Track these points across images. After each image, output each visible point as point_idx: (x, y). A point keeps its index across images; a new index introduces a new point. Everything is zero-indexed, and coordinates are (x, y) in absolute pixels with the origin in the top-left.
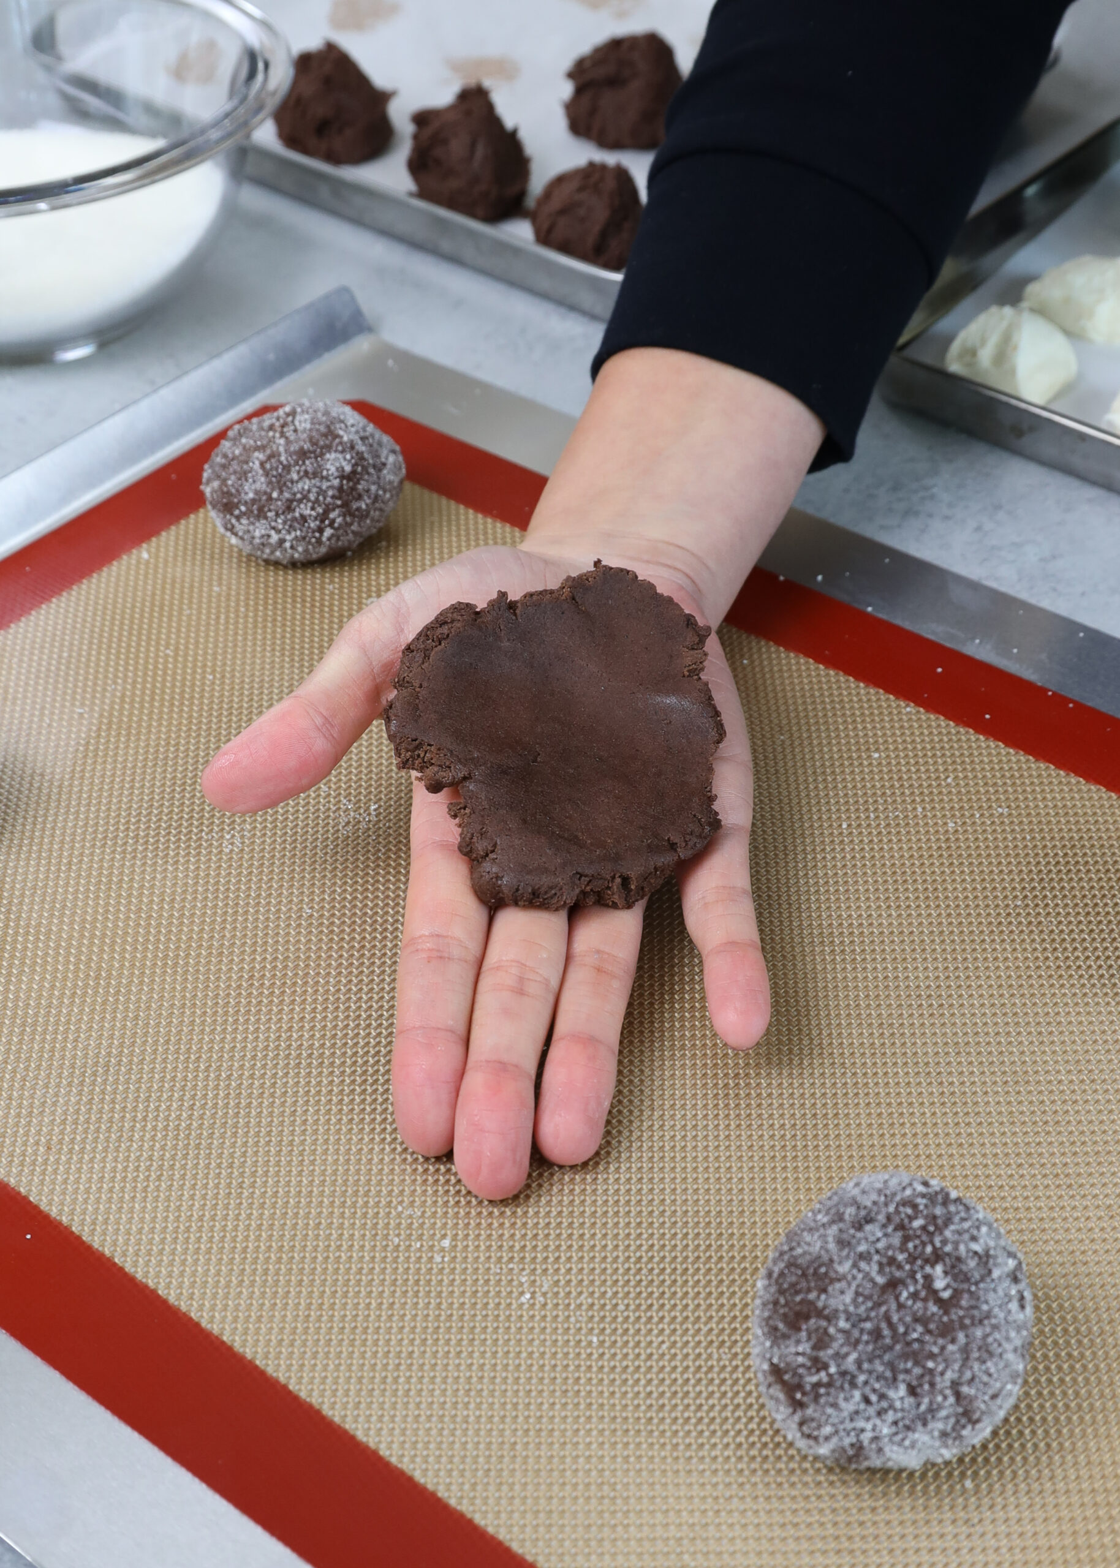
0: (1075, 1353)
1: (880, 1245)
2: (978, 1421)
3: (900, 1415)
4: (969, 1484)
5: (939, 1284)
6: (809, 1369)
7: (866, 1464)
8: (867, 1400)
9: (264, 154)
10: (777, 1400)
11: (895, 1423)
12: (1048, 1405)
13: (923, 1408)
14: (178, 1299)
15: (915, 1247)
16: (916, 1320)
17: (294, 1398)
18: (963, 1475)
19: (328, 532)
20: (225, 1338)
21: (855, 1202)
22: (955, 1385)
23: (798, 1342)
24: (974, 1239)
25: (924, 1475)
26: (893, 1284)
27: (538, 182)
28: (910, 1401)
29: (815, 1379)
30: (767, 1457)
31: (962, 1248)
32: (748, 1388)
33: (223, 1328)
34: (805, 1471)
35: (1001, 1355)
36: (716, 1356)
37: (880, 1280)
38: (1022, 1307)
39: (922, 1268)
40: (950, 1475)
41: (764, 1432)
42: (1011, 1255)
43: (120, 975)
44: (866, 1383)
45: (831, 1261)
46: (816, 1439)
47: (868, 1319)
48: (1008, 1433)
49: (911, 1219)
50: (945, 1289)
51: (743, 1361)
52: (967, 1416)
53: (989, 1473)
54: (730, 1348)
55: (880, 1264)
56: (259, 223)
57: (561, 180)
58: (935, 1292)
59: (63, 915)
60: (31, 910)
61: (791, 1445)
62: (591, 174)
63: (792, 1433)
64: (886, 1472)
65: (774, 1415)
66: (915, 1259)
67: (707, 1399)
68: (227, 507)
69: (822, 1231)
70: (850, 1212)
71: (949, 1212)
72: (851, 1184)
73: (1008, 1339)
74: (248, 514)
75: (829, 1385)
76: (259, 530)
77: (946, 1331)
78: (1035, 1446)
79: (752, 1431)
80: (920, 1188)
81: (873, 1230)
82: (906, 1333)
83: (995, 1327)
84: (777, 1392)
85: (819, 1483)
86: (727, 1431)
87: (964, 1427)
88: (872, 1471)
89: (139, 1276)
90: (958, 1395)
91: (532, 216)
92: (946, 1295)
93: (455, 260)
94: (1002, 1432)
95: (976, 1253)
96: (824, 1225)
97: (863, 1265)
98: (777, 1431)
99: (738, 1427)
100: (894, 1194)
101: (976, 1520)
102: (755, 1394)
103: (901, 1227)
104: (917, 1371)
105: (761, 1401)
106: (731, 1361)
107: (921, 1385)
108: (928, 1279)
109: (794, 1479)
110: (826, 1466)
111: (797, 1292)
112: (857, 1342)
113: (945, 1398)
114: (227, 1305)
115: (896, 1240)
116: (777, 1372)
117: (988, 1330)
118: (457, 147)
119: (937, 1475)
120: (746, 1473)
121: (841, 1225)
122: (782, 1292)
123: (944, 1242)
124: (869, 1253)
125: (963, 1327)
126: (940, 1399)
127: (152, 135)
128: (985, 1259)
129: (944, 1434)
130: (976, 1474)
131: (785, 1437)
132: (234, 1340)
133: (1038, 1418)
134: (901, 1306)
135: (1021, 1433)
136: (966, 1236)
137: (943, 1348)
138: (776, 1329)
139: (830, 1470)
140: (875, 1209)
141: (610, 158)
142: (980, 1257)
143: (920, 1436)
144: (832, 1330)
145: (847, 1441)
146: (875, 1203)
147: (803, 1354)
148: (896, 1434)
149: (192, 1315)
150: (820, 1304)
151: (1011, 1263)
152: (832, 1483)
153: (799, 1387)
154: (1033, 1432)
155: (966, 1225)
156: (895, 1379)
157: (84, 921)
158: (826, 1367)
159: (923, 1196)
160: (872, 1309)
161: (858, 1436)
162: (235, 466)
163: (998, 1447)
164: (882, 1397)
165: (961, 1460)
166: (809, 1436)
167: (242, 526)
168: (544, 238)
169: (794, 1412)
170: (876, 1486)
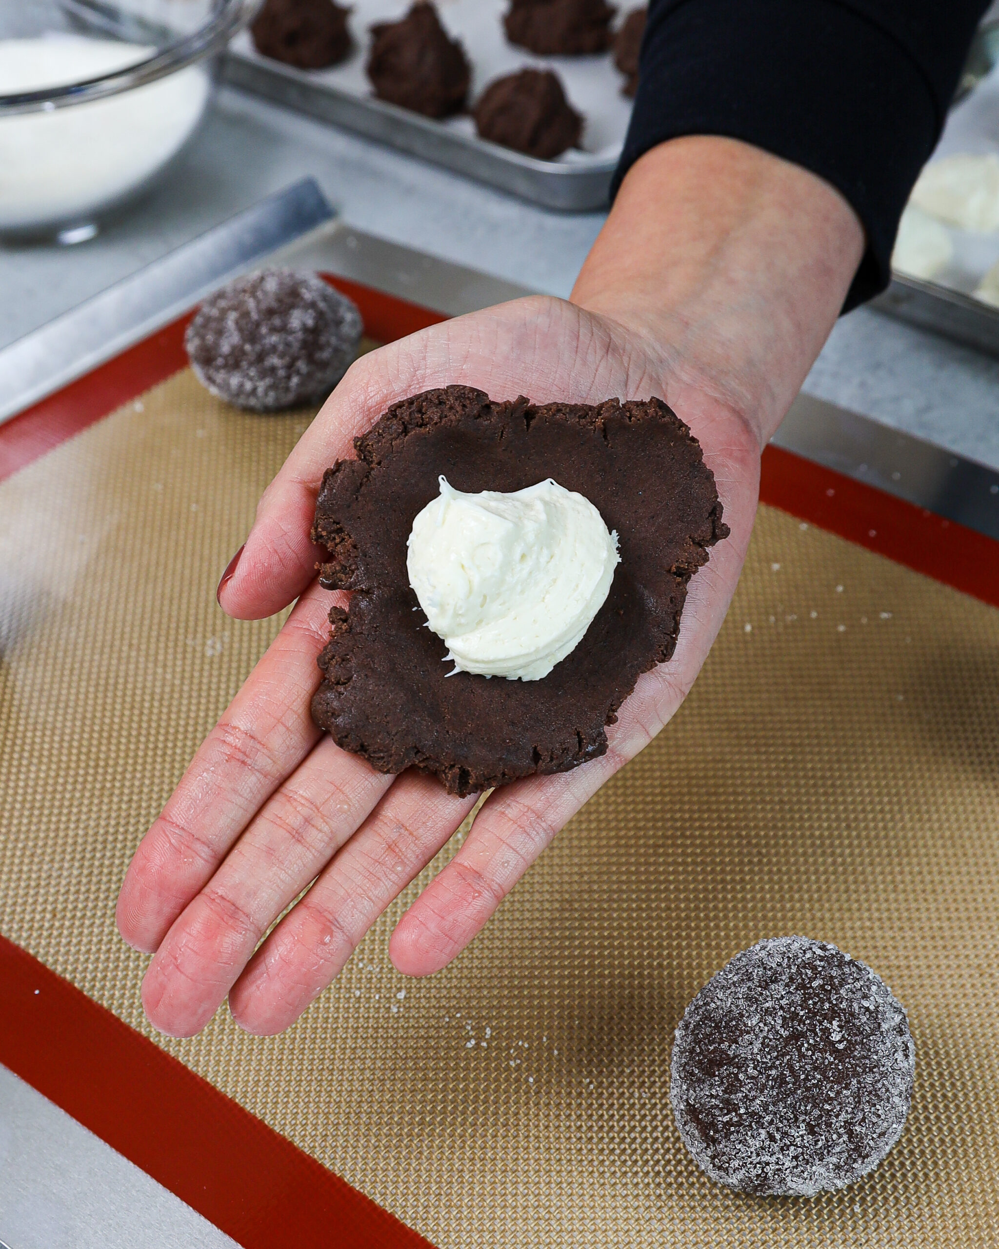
0: (950, 1095)
1: (784, 1002)
2: (867, 1156)
3: (800, 1150)
4: (857, 1209)
5: (836, 1037)
6: (721, 1109)
7: (770, 1192)
8: (772, 1138)
9: (240, 62)
10: (693, 1136)
11: (796, 1158)
12: (926, 1139)
13: (820, 1144)
14: (168, 1045)
15: (815, 1004)
16: (815, 1069)
17: (269, 1132)
18: (852, 1201)
19: (295, 380)
20: (208, 1080)
21: (762, 964)
22: (848, 1124)
23: (712, 1086)
24: (865, 997)
25: (818, 1201)
26: (796, 1036)
27: (479, 85)
28: (809, 1138)
29: (726, 1119)
30: (682, 1184)
31: (855, 1005)
32: (665, 1123)
33: (207, 1071)
34: (715, 1196)
35: (888, 1099)
36: (637, 1095)
37: (785, 1033)
38: (907, 1056)
39: (821, 1023)
40: (841, 1200)
41: (679, 1162)
42: (898, 1010)
43: (116, 764)
44: (771, 1123)
45: (742, 1016)
46: (726, 1170)
47: (773, 1067)
48: (891, 1164)
49: (811, 980)
50: (840, 1042)
51: (661, 1099)
52: (858, 1151)
53: (874, 1199)
54: (649, 1088)
55: (784, 1019)
56: (237, 121)
57: (499, 85)
58: (833, 1044)
59: (66, 713)
60: (38, 710)
61: (703, 1173)
62: (525, 79)
63: (705, 1164)
64: (786, 1198)
65: (689, 1148)
66: (815, 1014)
67: (629, 1133)
68: (207, 358)
69: (733, 989)
70: (757, 972)
71: (844, 974)
72: (758, 947)
73: (894, 1085)
74: (225, 366)
75: (739, 1124)
76: (235, 381)
77: (842, 1078)
78: (915, 1176)
79: (669, 1161)
80: (819, 952)
81: (779, 989)
82: (806, 1079)
83: (884, 1075)
84: (691, 1128)
85: (727, 1207)
86: (647, 1161)
87: (855, 1161)
88: (775, 1198)
89: (133, 1025)
90: (850, 1133)
91: (475, 115)
92: (841, 1046)
93: (407, 153)
94: (886, 1163)
95: (867, 1009)
96: (734, 983)
97: (769, 1019)
98: (691, 1161)
99: (656, 1157)
100: (796, 957)
101: (864, 1241)
102: (671, 1129)
103: (802, 986)
104: (816, 1112)
105: (677, 1134)
106: (650, 1099)
107: (818, 1125)
108: (827, 1032)
109: (705, 1203)
110: (733, 1192)
111: (711, 1043)
112: (764, 1086)
113: (840, 1136)
114: (210, 1050)
115: (798, 998)
116: (692, 1111)
117: (878, 1077)
118: (408, 55)
119: (829, 1201)
120: (664, 1197)
121: (750, 984)
122: (697, 1042)
123: (840, 999)
124: (774, 1009)
125: (856, 1074)
126: (835, 1137)
127: (143, 43)
128: (874, 1015)
129: (838, 1167)
130: (863, 1200)
131: (697, 1166)
132: (216, 1081)
133: (917, 1151)
134: (802, 1056)
135: (902, 1164)
136: (859, 995)
137: (838, 1093)
138: (692, 1074)
139: (737, 1196)
140: (779, 969)
141: (541, 64)
142: (871, 1013)
143: (818, 1169)
144: (741, 1076)
145: (754, 1172)
146: (779, 965)
147: (716, 1097)
148: (796, 1167)
149: (180, 1059)
150: (731, 1053)
151: (898, 1018)
152: (738, 1207)
153: (713, 1125)
154: (913, 1164)
155: (858, 985)
156: (796, 1120)
157: (84, 718)
158: (736, 1109)
159: (822, 959)
160: (777, 1058)
161: (763, 1168)
162: (213, 325)
163: (882, 1176)
164: (785, 1134)
165: (850, 1188)
166: (720, 1168)
167: (220, 376)
168: (485, 132)
169: (708, 1146)
170: (777, 1210)
